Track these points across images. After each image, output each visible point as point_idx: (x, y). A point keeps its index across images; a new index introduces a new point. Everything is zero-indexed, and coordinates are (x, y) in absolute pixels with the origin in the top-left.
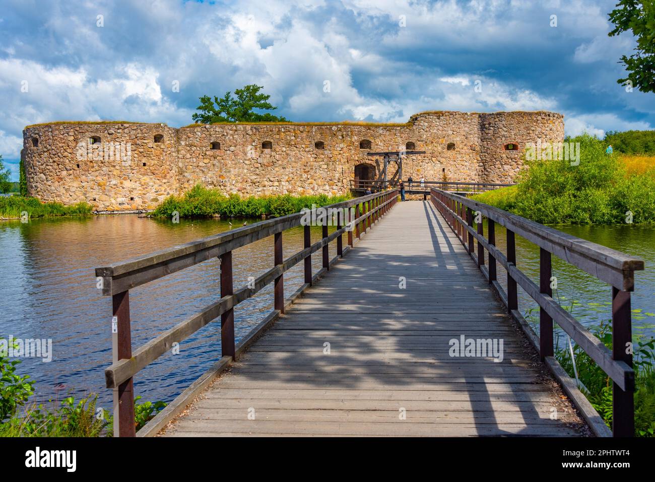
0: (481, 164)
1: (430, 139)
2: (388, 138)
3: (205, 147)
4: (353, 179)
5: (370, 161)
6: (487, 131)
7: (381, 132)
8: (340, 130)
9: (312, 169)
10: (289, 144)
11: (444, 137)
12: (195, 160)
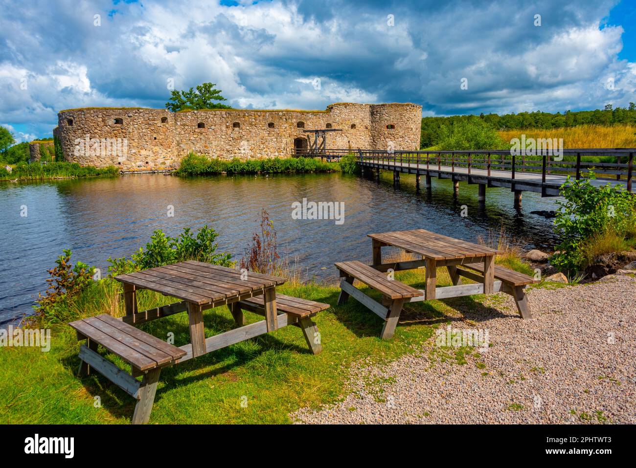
0: (371, 138)
1: (341, 121)
2: (315, 120)
3: (194, 126)
4: (293, 148)
5: (303, 136)
6: (375, 117)
7: (310, 116)
8: (284, 115)
9: (267, 141)
10: (251, 124)
11: (349, 120)
12: (187, 135)
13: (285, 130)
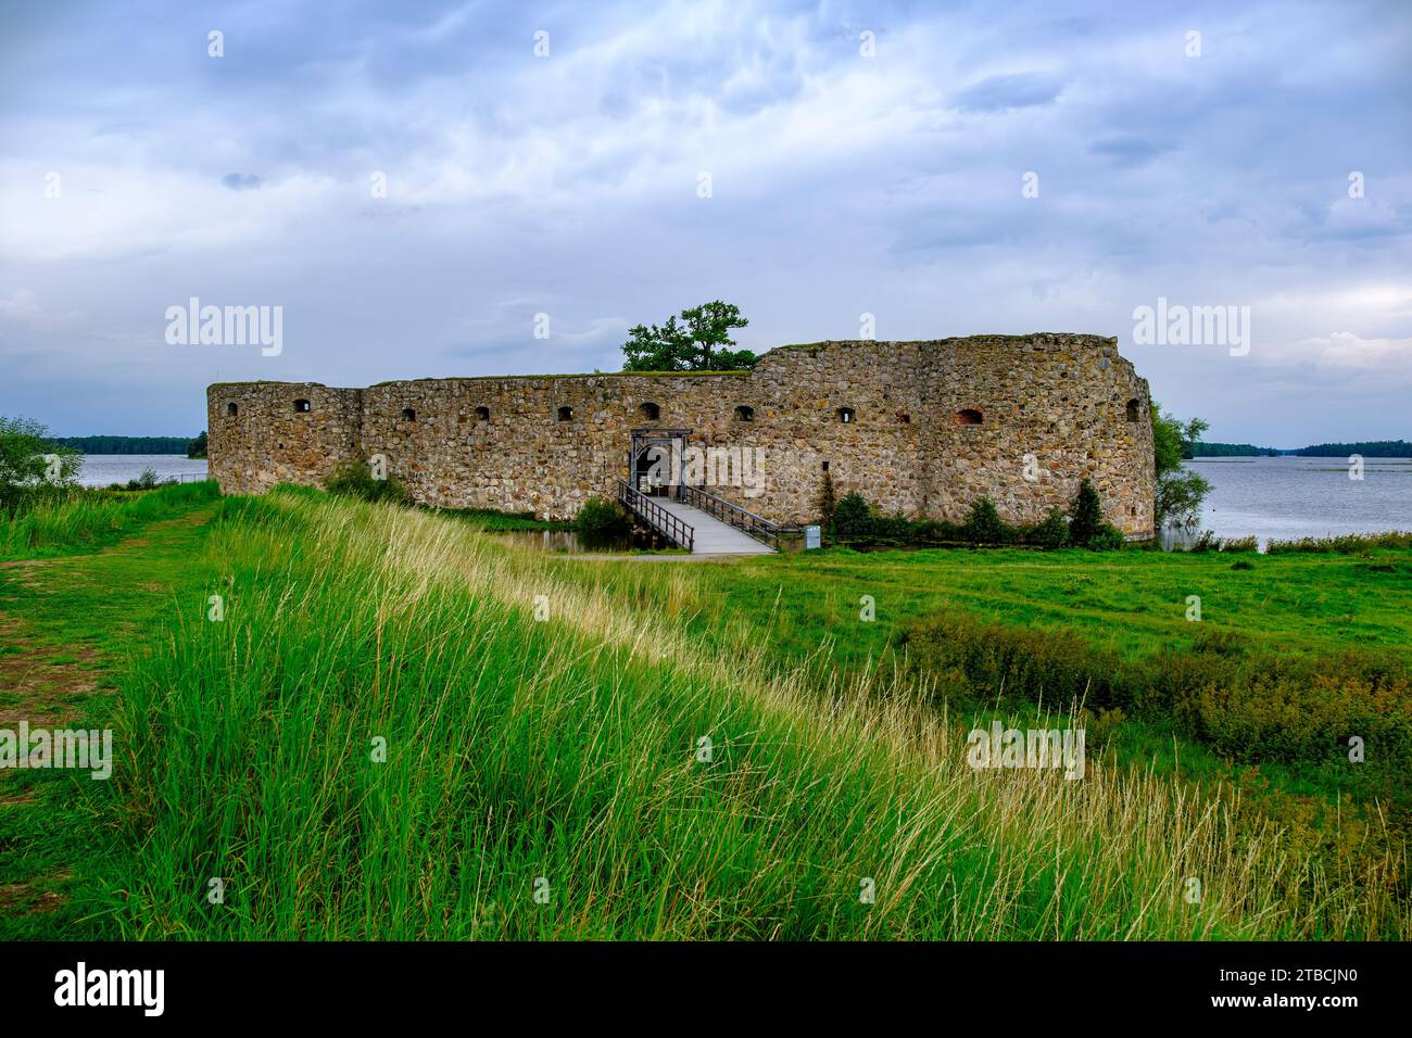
0: (923, 453)
1: (792, 399)
2: (695, 398)
3: (396, 417)
6: (928, 381)
7: (681, 386)
8: (602, 387)
9: (551, 457)
10: (515, 412)
11: (827, 396)
13: (603, 427)
